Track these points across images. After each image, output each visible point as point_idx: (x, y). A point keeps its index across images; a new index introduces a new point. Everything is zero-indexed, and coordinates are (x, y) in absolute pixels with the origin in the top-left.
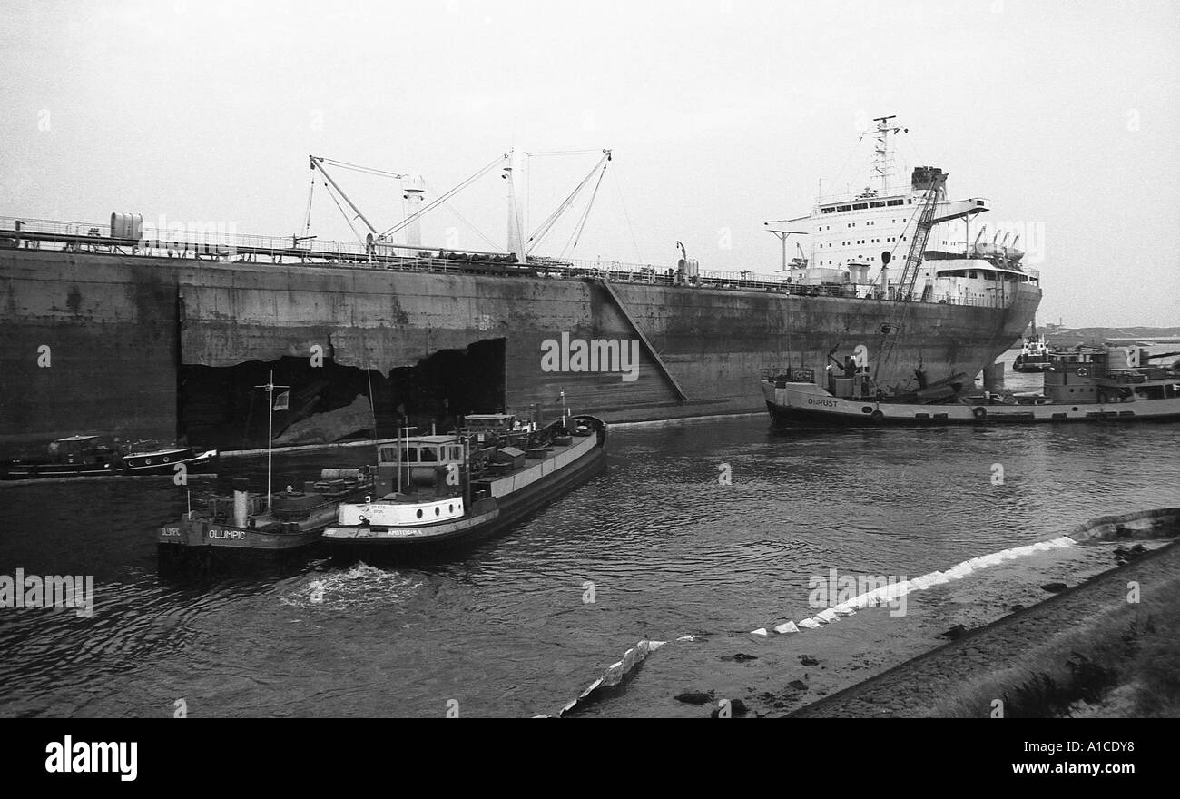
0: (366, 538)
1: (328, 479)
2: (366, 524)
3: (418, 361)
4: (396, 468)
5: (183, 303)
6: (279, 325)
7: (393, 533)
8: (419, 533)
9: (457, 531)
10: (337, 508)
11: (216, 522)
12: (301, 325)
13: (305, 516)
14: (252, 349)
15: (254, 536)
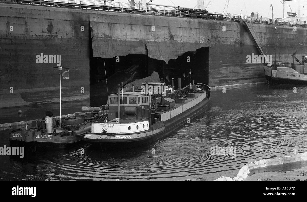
0: (105, 139)
1: (84, 111)
2: (105, 133)
3: (178, 56)
4: (118, 107)
5: (92, 30)
6: (128, 40)
7: (117, 137)
8: (129, 137)
9: (147, 136)
10: (91, 125)
11: (38, 130)
12: (135, 40)
13: (77, 128)
14: (118, 51)
15: (56, 137)
